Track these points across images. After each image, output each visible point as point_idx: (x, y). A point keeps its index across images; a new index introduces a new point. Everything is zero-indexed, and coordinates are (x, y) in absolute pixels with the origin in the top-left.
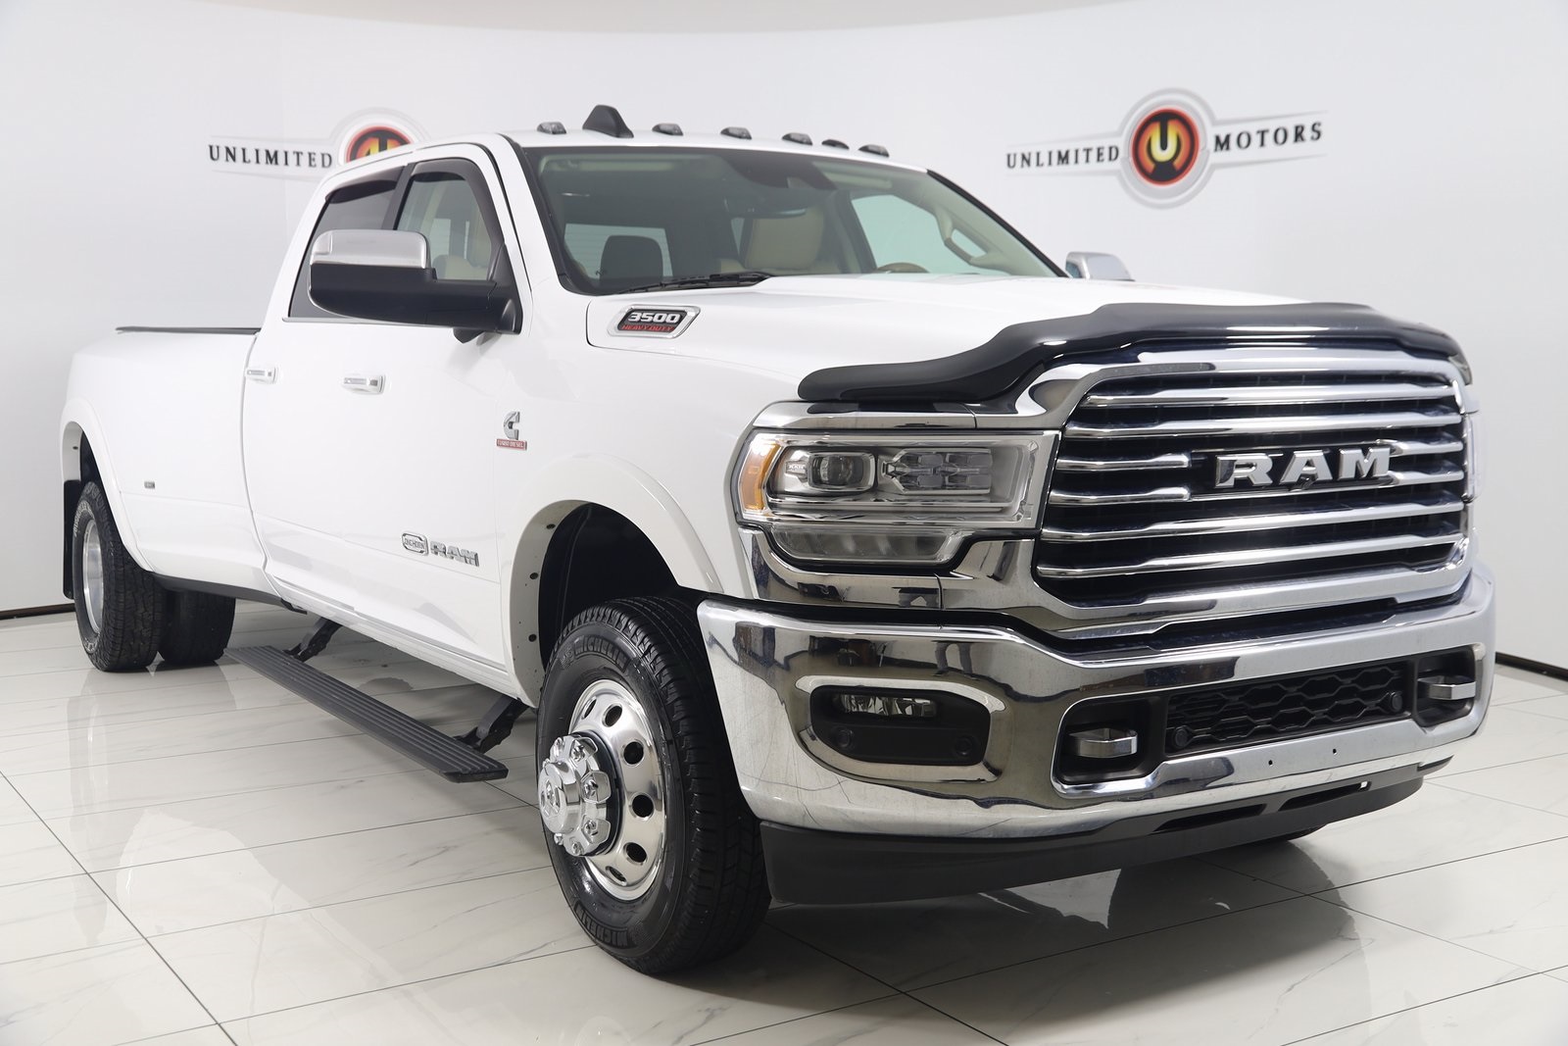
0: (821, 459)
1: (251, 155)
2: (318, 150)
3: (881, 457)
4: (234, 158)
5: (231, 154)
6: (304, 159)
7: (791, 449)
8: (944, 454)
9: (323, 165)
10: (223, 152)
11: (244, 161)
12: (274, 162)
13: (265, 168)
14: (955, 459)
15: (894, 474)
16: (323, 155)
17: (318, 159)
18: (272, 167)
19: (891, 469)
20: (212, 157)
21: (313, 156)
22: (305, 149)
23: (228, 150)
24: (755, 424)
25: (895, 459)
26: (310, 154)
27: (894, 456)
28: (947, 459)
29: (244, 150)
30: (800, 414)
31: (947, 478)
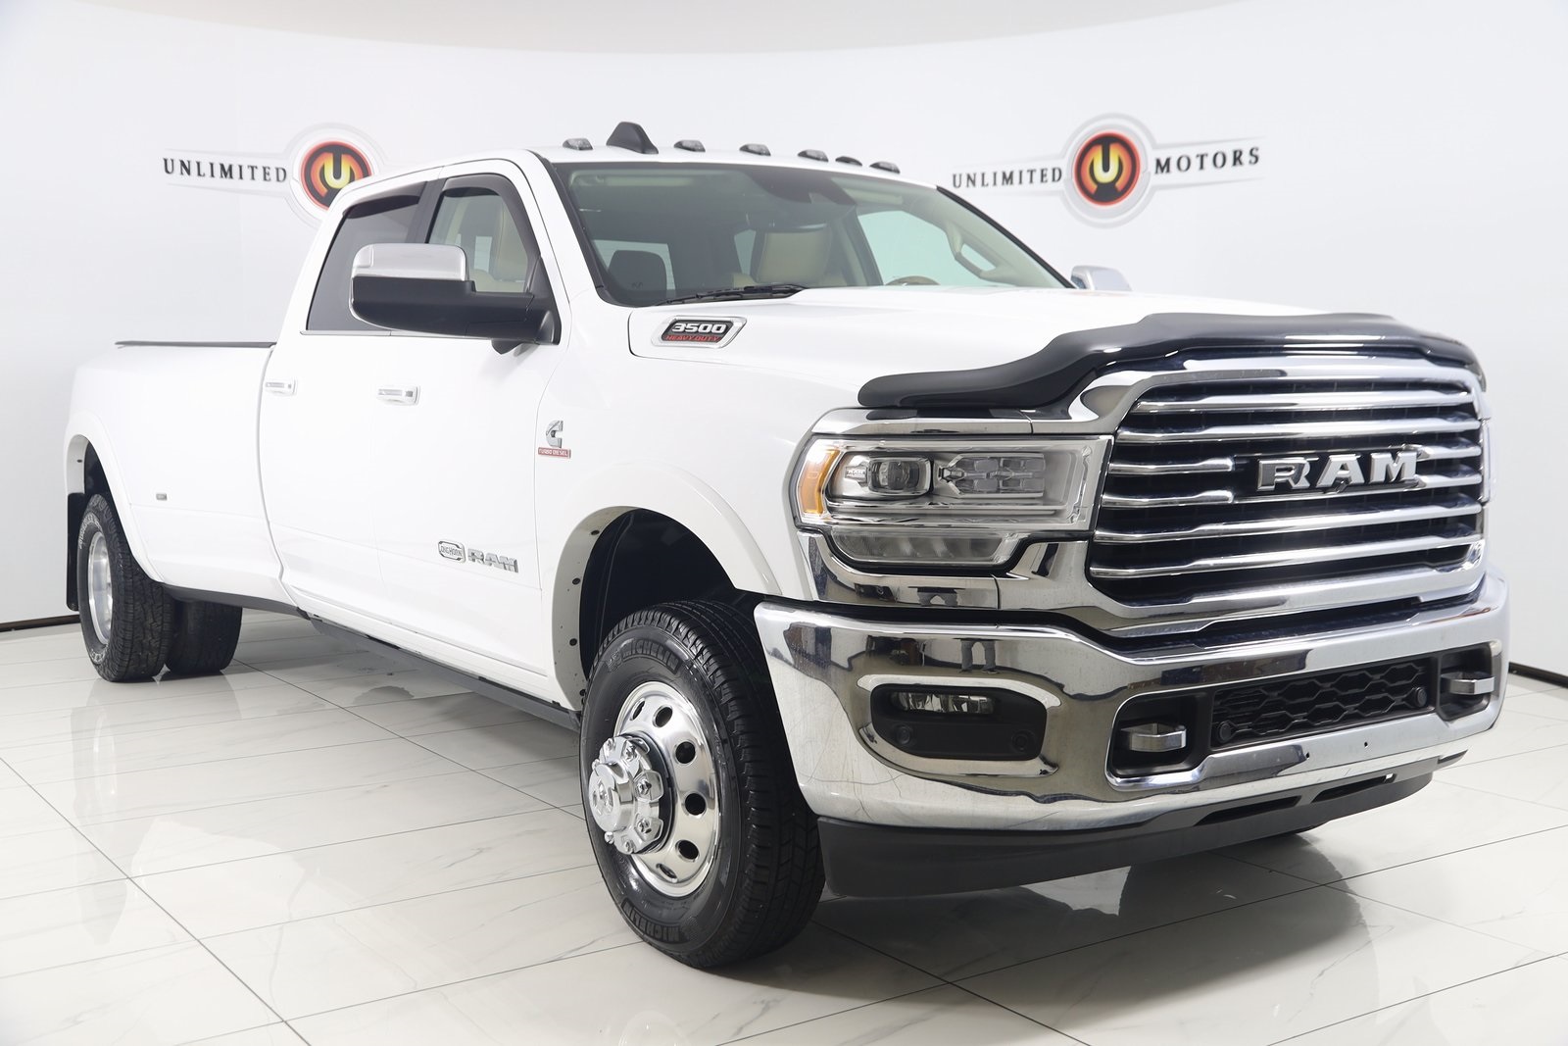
0: (879, 464)
1: (206, 169)
2: (273, 165)
3: (937, 462)
4: (188, 172)
5: (185, 167)
6: (259, 173)
7: (850, 454)
8: (999, 459)
9: (278, 180)
10: (178, 165)
11: (199, 174)
12: (229, 175)
13: (219, 180)
14: (1008, 463)
15: (950, 479)
16: (277, 169)
17: (273, 174)
18: (227, 181)
19: (946, 473)
20: (167, 172)
21: (267, 170)
22: (260, 164)
23: (182, 163)
24: (815, 430)
25: (952, 464)
26: (264, 169)
27: (949, 461)
28: (1001, 464)
29: (198, 164)
30: (860, 421)
31: (1001, 482)
